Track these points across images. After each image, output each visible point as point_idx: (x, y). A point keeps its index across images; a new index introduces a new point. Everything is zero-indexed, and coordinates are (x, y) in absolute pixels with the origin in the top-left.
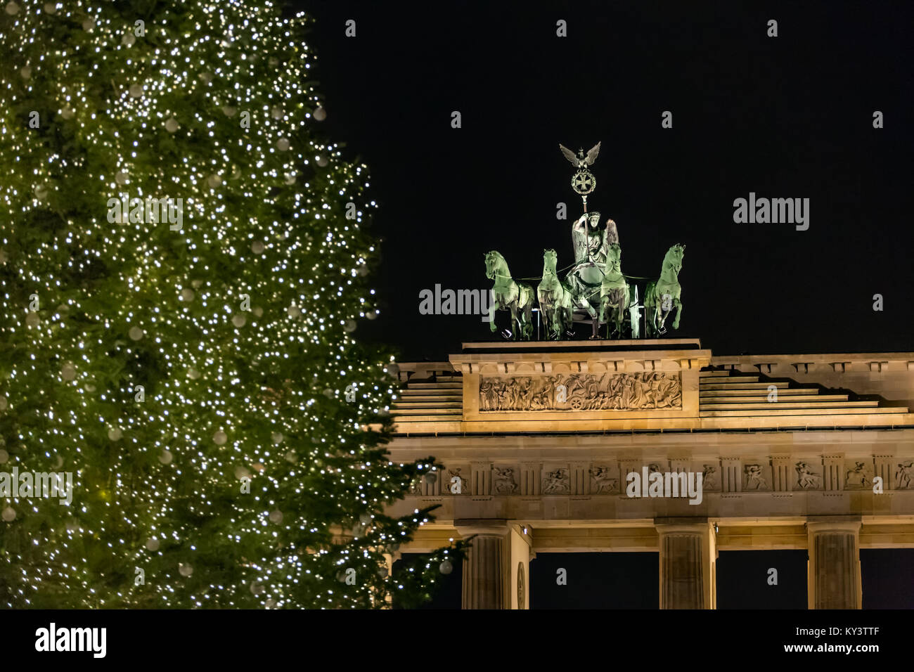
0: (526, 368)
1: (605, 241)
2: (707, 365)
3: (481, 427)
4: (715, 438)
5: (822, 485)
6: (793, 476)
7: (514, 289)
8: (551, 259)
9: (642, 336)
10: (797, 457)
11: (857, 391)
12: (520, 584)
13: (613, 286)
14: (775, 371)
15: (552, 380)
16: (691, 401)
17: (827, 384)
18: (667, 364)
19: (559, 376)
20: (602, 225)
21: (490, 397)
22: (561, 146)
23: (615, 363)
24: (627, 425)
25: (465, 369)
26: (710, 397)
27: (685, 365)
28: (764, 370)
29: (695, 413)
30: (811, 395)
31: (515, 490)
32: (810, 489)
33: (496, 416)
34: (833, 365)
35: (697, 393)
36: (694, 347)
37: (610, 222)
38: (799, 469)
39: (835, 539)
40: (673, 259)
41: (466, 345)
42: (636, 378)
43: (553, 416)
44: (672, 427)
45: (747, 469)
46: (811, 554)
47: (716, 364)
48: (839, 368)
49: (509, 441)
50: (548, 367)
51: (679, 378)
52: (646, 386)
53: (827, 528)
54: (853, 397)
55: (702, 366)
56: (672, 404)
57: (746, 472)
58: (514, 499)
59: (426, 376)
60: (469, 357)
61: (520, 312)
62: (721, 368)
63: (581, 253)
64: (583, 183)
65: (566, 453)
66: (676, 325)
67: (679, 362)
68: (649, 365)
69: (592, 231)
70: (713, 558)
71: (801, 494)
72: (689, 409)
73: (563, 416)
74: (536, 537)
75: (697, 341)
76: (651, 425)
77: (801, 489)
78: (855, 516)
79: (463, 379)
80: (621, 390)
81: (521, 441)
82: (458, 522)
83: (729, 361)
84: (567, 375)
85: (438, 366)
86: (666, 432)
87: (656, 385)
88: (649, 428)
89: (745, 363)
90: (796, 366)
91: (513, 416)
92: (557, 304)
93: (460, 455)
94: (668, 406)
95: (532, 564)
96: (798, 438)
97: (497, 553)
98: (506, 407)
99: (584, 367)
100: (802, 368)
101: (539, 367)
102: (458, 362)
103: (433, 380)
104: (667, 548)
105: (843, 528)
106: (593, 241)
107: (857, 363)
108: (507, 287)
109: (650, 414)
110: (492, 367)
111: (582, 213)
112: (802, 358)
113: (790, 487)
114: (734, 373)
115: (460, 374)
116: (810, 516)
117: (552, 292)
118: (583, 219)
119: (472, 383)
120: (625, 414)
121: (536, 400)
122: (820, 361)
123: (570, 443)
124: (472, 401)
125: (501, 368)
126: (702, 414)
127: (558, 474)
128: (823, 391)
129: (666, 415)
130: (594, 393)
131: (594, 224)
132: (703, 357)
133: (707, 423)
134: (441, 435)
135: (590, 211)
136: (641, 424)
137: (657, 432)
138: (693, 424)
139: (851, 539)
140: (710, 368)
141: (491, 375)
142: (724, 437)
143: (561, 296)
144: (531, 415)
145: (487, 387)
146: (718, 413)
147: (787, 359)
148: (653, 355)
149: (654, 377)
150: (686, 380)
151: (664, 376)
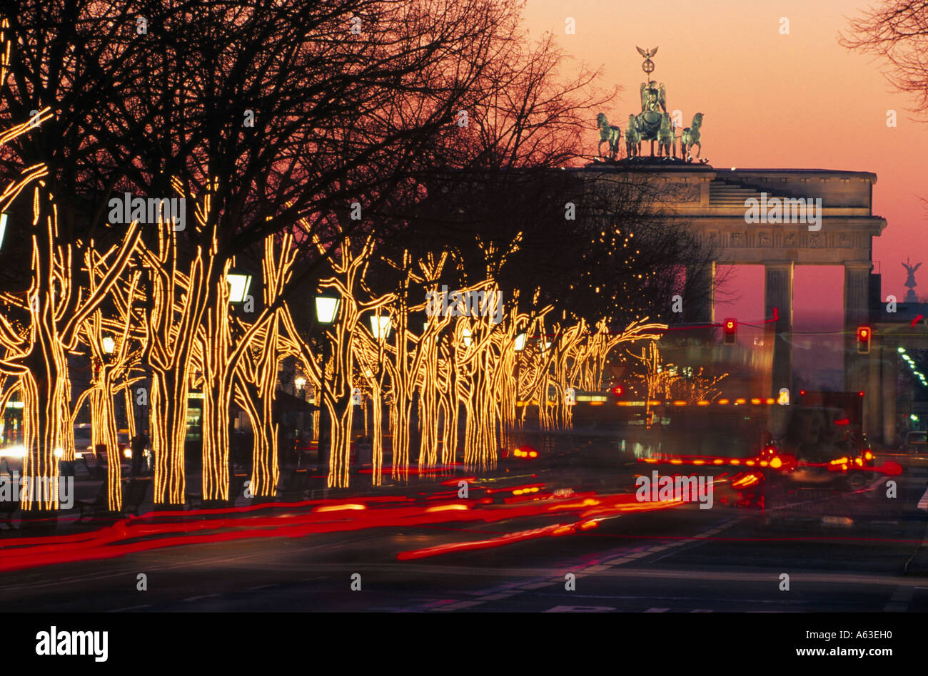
0: (620, 179)
1: (659, 97)
2: (713, 179)
4: (717, 220)
5: (771, 245)
6: (757, 239)
7: (611, 133)
10: (760, 230)
13: (665, 134)
16: (705, 199)
17: (777, 190)
18: (694, 179)
23: (665, 178)
26: (715, 196)
27: (702, 180)
29: (707, 205)
32: (765, 246)
34: (781, 178)
35: (708, 195)
36: (707, 170)
38: (760, 236)
39: (778, 272)
42: (676, 185)
44: (694, 214)
51: (698, 187)
52: (682, 191)
53: (774, 267)
55: (711, 180)
56: (695, 200)
57: (733, 237)
67: (699, 178)
68: (683, 179)
71: (761, 249)
72: (703, 204)
76: (684, 212)
77: (761, 247)
78: (789, 261)
80: (668, 192)
84: (640, 183)
86: (691, 216)
87: (686, 190)
88: (683, 214)
89: (734, 177)
90: (761, 179)
94: (693, 201)
99: (649, 180)
100: (764, 180)
105: (782, 267)
109: (683, 206)
113: (755, 246)
114: (727, 183)
116: (765, 260)
117: (631, 137)
120: (670, 205)
122: (774, 177)
126: (711, 206)
129: (691, 206)
132: (712, 176)
133: (713, 212)
136: (678, 212)
137: (686, 216)
138: (706, 212)
140: (716, 181)
142: (721, 220)
146: (719, 206)
148: (686, 174)
149: (686, 185)
150: (702, 188)
151: (691, 184)
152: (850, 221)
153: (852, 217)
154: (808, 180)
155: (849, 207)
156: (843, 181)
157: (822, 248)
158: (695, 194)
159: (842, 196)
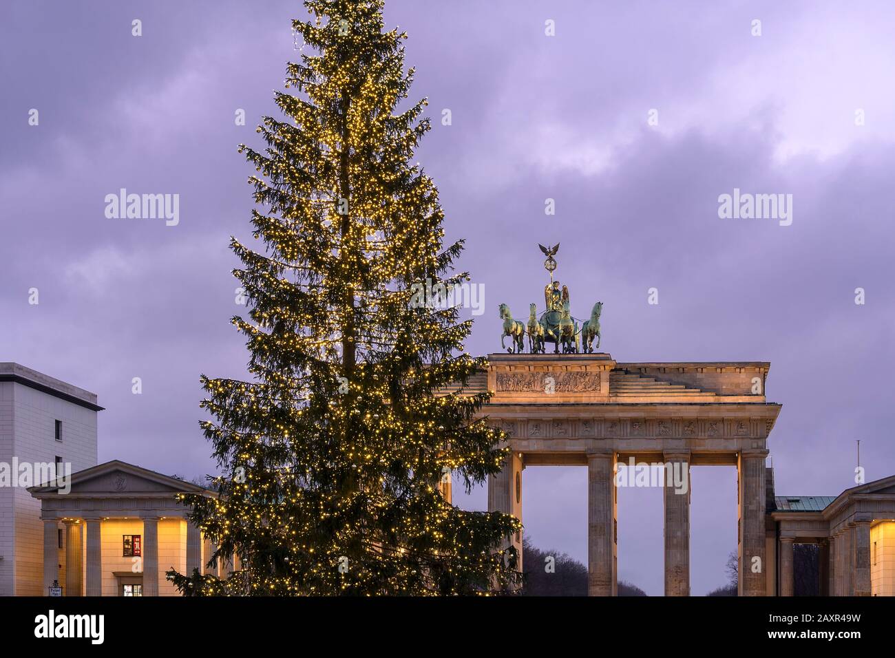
0: (521, 369)
1: (562, 298)
2: (613, 368)
3: (497, 400)
4: (616, 408)
5: (671, 433)
6: (656, 428)
7: (514, 325)
11: (690, 383)
12: (518, 483)
13: (566, 324)
14: (648, 372)
15: (533, 375)
16: (605, 388)
17: (675, 380)
18: (593, 368)
19: (537, 373)
21: (502, 384)
23: (566, 367)
24: (572, 401)
25: (489, 369)
26: (615, 385)
27: (602, 368)
29: (607, 394)
30: (666, 386)
31: (515, 434)
32: (665, 435)
33: (505, 394)
35: (608, 383)
36: (607, 358)
38: (659, 425)
39: (677, 461)
42: (577, 375)
43: (534, 395)
44: (595, 402)
45: (633, 424)
47: (619, 368)
48: (681, 371)
49: (512, 408)
50: (532, 369)
51: (599, 375)
52: (582, 379)
53: (673, 456)
54: (688, 387)
55: (611, 368)
56: (595, 389)
62: (621, 370)
67: (599, 366)
68: (583, 368)
69: (555, 292)
73: (539, 394)
74: (526, 457)
76: (585, 400)
77: (660, 435)
79: (488, 374)
80: (569, 381)
81: (517, 408)
83: (625, 366)
84: (541, 373)
86: (592, 404)
87: (587, 378)
88: (583, 402)
89: (633, 367)
90: (659, 368)
91: (514, 394)
92: (537, 333)
94: (593, 390)
96: (659, 408)
98: (510, 389)
99: (550, 369)
100: (662, 370)
101: (527, 368)
105: (680, 456)
106: (555, 298)
107: (690, 368)
108: (510, 324)
109: (584, 395)
110: (503, 368)
112: (662, 365)
113: (655, 435)
114: (627, 373)
115: (486, 371)
116: (664, 449)
117: (534, 327)
119: (493, 376)
120: (571, 394)
121: (526, 386)
122: (671, 367)
123: (542, 410)
124: (492, 386)
125: (508, 368)
126: (611, 395)
128: (672, 384)
129: (591, 394)
130: (556, 383)
132: (612, 365)
133: (613, 400)
136: (578, 400)
137: (586, 404)
140: (616, 370)
141: (502, 372)
142: (621, 408)
143: (539, 330)
144: (523, 394)
145: (501, 378)
146: (619, 395)
148: (586, 363)
149: (587, 374)
150: (602, 377)
151: (591, 373)
152: (748, 407)
153: (749, 404)
155: (746, 394)
158: (596, 384)
159: (738, 385)
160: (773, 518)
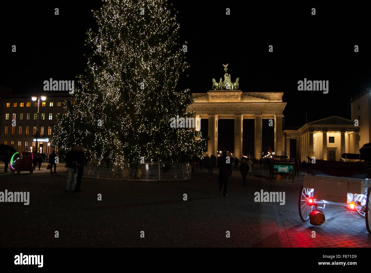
0: (218, 94)
1: (229, 77)
3: (211, 102)
4: (242, 104)
5: (257, 110)
6: (253, 109)
7: (216, 83)
8: (221, 79)
9: (233, 90)
10: (254, 106)
11: (262, 97)
12: (216, 123)
14: (251, 95)
15: (221, 96)
16: (239, 99)
17: (258, 96)
18: (236, 93)
19: (222, 95)
20: (228, 75)
21: (212, 98)
22: (223, 64)
23: (230, 93)
24: (231, 102)
25: (209, 94)
26: (242, 98)
27: (239, 94)
28: (250, 95)
30: (255, 98)
31: (216, 110)
33: (213, 100)
36: (240, 91)
37: (229, 75)
39: (259, 117)
40: (237, 80)
41: (209, 91)
42: (232, 95)
43: (221, 100)
45: (247, 108)
46: (255, 120)
47: (243, 94)
48: (260, 94)
49: (215, 104)
50: (220, 94)
51: (238, 95)
53: (257, 116)
54: (261, 98)
56: (237, 99)
58: (215, 112)
59: (204, 95)
60: (210, 92)
61: (217, 87)
62: (244, 94)
63: (225, 79)
64: (226, 69)
65: (222, 105)
66: (238, 88)
68: (234, 94)
69: (227, 76)
70: (242, 120)
71: (254, 111)
72: (239, 100)
73: (222, 100)
74: (219, 117)
75: (240, 90)
76: (234, 102)
77: (254, 110)
78: (261, 114)
80: (230, 97)
81: (216, 104)
82: (208, 114)
83: (245, 93)
84: (223, 95)
85: (206, 94)
86: (236, 103)
89: (247, 93)
90: (254, 94)
93: (208, 106)
95: (218, 120)
96: (254, 103)
97: (213, 119)
98: (215, 99)
99: (225, 94)
102: (208, 93)
103: (205, 95)
104: (236, 118)
105: (259, 116)
106: (227, 77)
107: (262, 94)
108: (215, 83)
109: (234, 100)
110: (213, 94)
111: (225, 73)
112: (255, 93)
114: (245, 95)
115: (208, 95)
116: (255, 114)
118: (226, 74)
119: (210, 96)
120: (231, 100)
121: (219, 98)
122: (257, 93)
123: (223, 104)
124: (210, 98)
125: (214, 94)
127: (222, 108)
128: (257, 97)
130: (226, 97)
131: (227, 75)
132: (241, 93)
133: (242, 101)
134: (206, 103)
135: (227, 73)
136: (233, 102)
137: (235, 103)
138: (240, 102)
139: (261, 117)
140: (242, 94)
141: (213, 95)
142: (244, 103)
143: (222, 84)
144: (218, 100)
145: (212, 96)
147: (253, 93)
148: (235, 92)
149: (235, 95)
150: (239, 96)
151: (236, 95)
152: (278, 103)
153: (278, 102)
154: (266, 94)
155: (277, 100)
156: (275, 94)
157: (270, 111)
158: (237, 97)
159: (275, 98)
160: (284, 132)
